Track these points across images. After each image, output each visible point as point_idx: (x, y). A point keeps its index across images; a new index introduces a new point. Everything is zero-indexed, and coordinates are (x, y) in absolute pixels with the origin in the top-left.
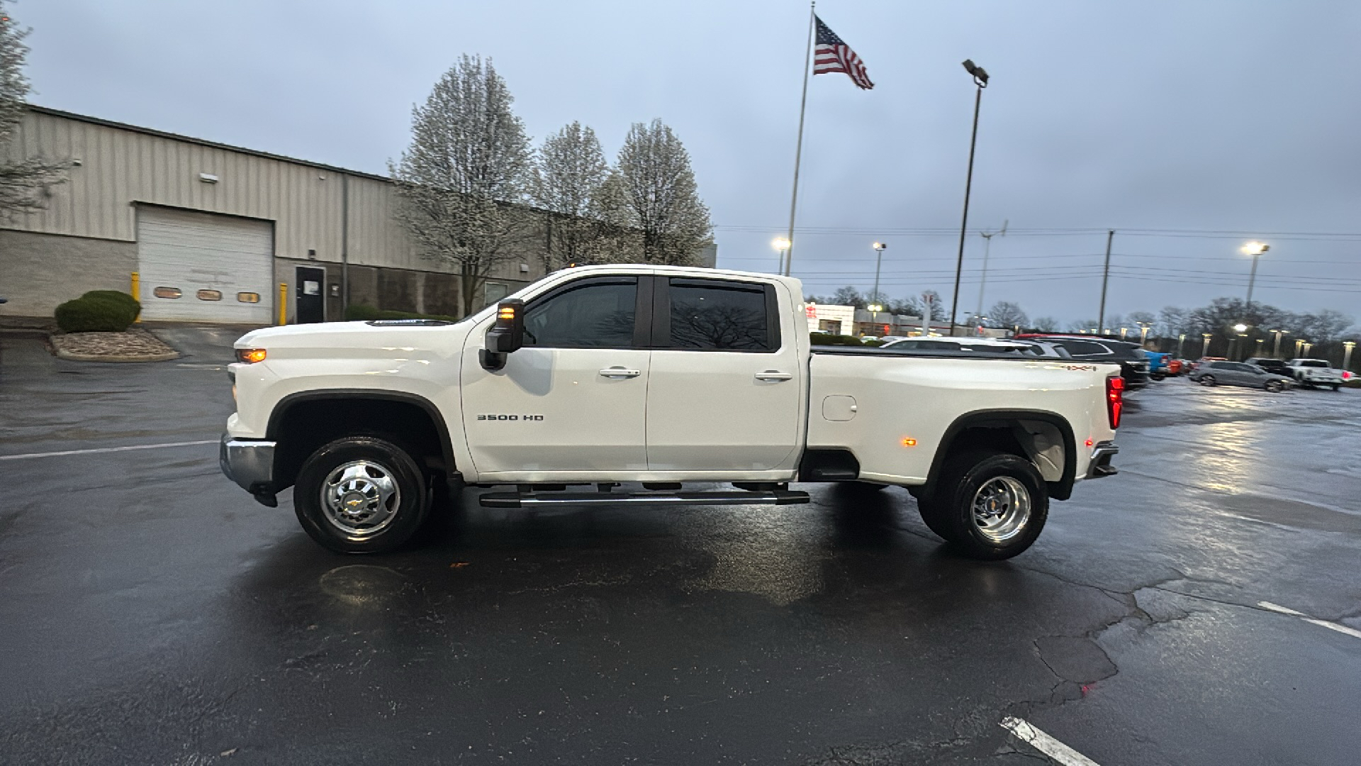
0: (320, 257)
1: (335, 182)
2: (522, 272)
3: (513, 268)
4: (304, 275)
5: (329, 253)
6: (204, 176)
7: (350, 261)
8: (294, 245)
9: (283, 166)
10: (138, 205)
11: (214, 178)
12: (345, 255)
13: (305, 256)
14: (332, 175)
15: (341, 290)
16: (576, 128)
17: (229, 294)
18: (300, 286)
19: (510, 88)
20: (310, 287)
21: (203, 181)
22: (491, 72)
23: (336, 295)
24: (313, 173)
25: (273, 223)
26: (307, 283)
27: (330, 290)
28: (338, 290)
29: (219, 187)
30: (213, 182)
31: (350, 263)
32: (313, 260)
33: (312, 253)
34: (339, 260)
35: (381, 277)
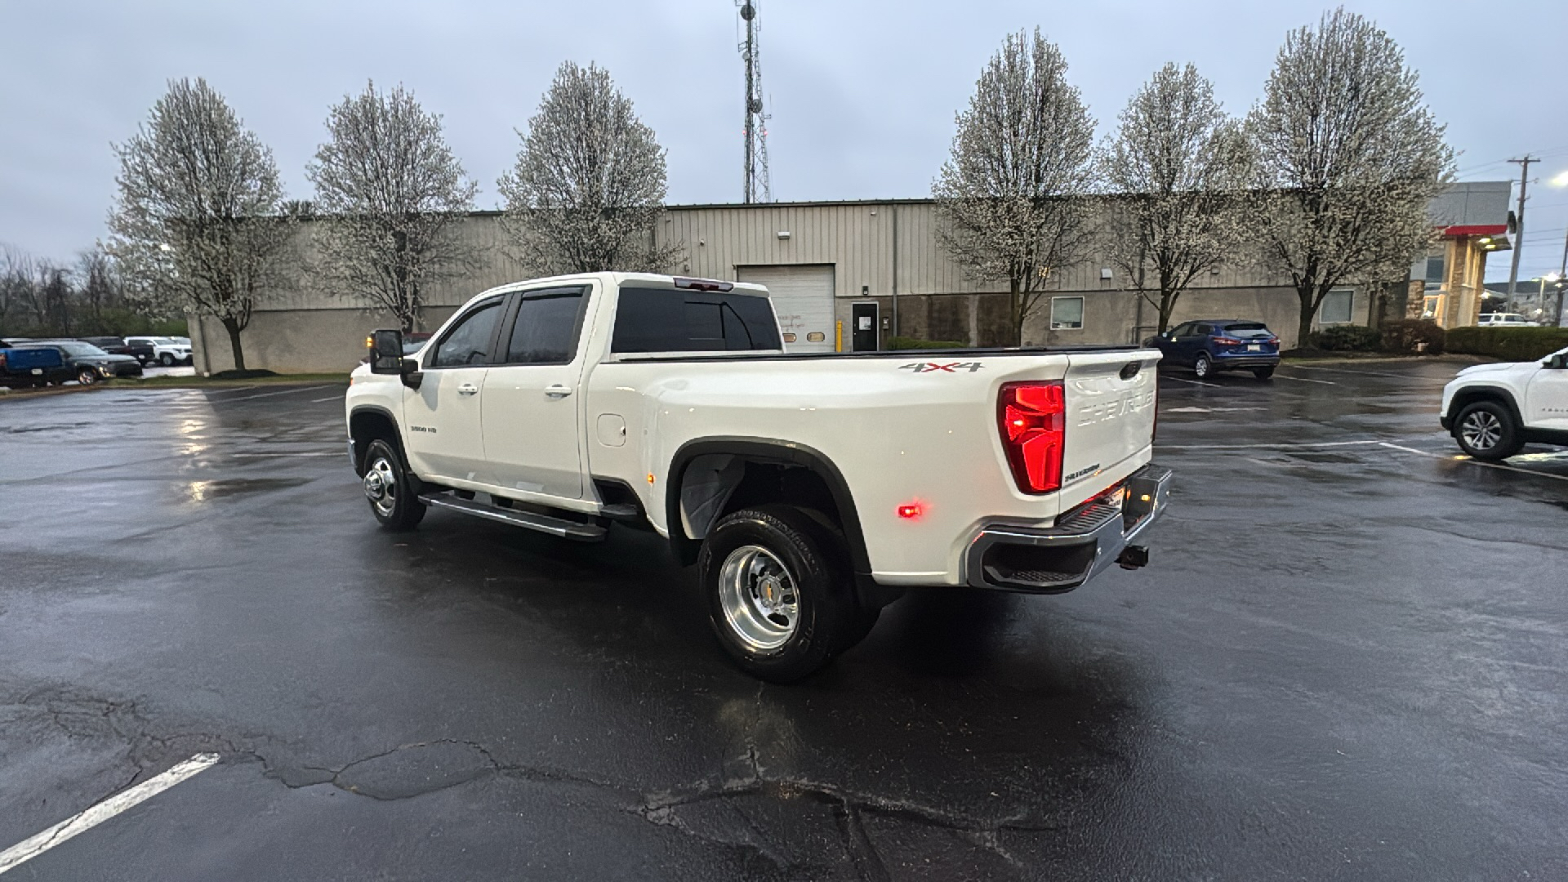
0: (873, 292)
1: (886, 215)
2: (1102, 279)
3: (1089, 274)
4: (859, 311)
5: (881, 288)
6: (781, 234)
7: (900, 292)
8: (850, 285)
9: (841, 210)
10: (739, 267)
11: (787, 234)
12: (895, 287)
13: (859, 294)
14: (883, 208)
15: (890, 323)
16: (1169, 71)
17: (801, 335)
18: (856, 322)
19: (1065, 54)
20: (864, 323)
21: (781, 238)
22: (1039, 44)
23: (887, 327)
24: (866, 210)
25: (833, 265)
26: (861, 319)
27: (882, 323)
28: (889, 322)
29: (792, 241)
30: (787, 238)
31: (901, 294)
32: (866, 296)
33: (865, 288)
34: (890, 293)
35: (931, 305)
